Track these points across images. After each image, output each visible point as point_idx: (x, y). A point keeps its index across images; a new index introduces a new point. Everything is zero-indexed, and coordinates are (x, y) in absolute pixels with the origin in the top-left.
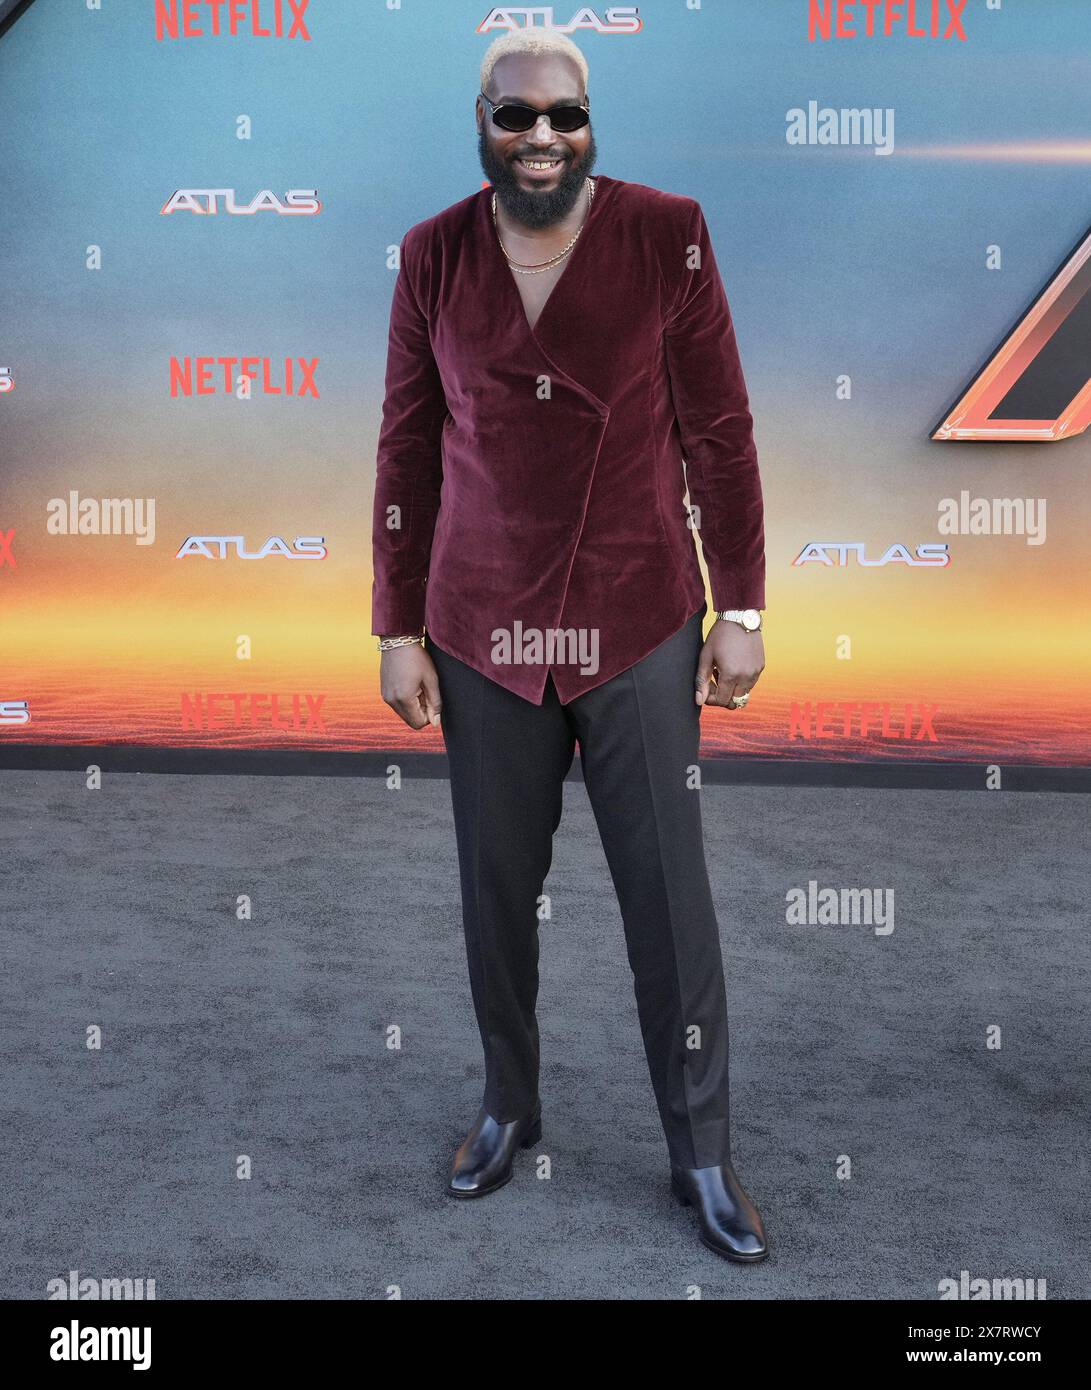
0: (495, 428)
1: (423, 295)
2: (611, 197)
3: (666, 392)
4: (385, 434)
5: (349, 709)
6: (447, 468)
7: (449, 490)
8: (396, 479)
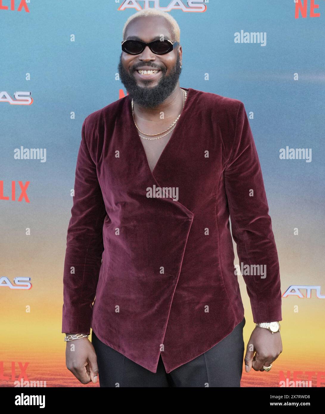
0: (132, 224)
1: (94, 150)
2: (196, 100)
3: (225, 205)
4: (72, 225)
5: (41, 370)
6: (106, 244)
7: (106, 256)
8: (77, 249)
